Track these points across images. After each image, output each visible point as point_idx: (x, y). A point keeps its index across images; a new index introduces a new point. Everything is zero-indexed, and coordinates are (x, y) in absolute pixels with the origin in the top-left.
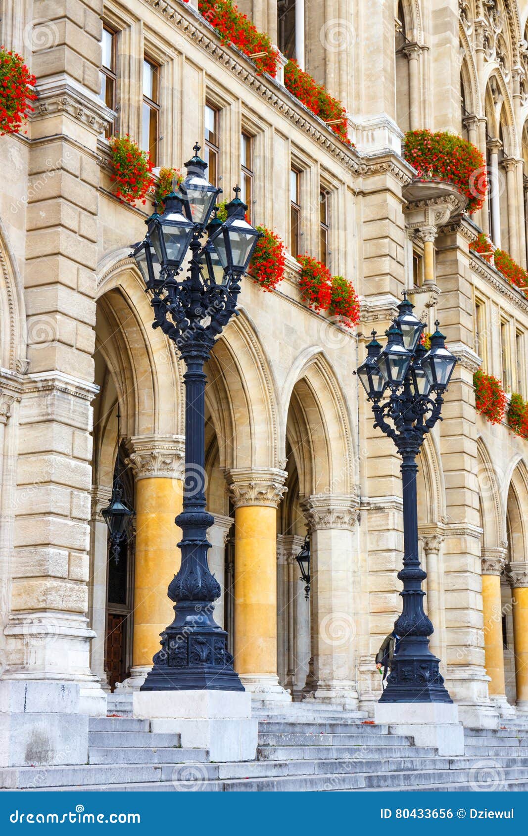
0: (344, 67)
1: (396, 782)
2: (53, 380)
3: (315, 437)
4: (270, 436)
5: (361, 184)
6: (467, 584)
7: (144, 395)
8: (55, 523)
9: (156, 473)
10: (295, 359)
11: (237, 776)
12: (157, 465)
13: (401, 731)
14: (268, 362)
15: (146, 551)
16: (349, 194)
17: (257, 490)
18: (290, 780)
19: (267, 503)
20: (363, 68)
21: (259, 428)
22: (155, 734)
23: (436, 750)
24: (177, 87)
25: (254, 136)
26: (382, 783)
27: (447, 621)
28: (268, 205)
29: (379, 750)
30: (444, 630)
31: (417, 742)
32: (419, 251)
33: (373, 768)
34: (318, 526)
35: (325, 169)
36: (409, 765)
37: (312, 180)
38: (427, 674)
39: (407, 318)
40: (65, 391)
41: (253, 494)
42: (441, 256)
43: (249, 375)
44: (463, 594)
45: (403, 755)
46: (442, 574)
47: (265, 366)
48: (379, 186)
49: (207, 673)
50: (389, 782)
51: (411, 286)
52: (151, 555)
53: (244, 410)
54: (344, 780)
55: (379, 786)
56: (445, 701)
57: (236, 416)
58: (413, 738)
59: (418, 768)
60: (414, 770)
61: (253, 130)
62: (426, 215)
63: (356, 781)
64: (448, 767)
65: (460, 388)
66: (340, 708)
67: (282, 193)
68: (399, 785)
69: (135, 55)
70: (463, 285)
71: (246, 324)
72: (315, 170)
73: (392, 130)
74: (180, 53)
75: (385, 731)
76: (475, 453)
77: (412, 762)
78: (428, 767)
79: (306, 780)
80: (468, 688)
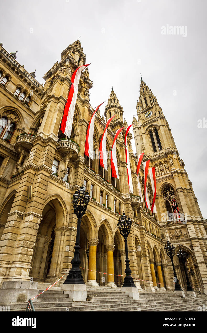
0: (122, 187)
1: (119, 306)
2: (72, 228)
3: (120, 240)
4: (112, 239)
5: (125, 203)
6: (147, 265)
7: (90, 232)
8: (70, 252)
9: (92, 245)
10: (116, 227)
11: (77, 305)
12: (92, 244)
13: (126, 294)
14: (111, 228)
15: (90, 259)
16: (123, 204)
17: (110, 248)
18: (89, 307)
19: (112, 251)
20: (124, 187)
21: (110, 238)
22: (65, 295)
23: (132, 298)
24: (96, 188)
25: (108, 196)
26: (115, 306)
27: (145, 272)
28: (110, 205)
29: (118, 298)
30: (144, 274)
31: (129, 296)
32: (135, 212)
33: (115, 302)
34: (121, 255)
35: (119, 200)
36: (124, 302)
37: (117, 201)
38: (131, 281)
39: (124, 216)
40: (74, 230)
41: (109, 249)
42: (138, 213)
43: (108, 230)
44: (147, 267)
45: (124, 299)
46: (143, 264)
47: (110, 228)
48: (127, 203)
49: (76, 280)
50: (117, 306)
51: (134, 217)
52: (91, 259)
53: (107, 235)
54: (105, 306)
55: (114, 307)
56: (135, 287)
57: (106, 236)
58: (128, 295)
59: (127, 302)
60: (125, 303)
61: (108, 195)
62: (135, 207)
63: (108, 306)
64: (134, 302)
65: (143, 233)
66: (111, 288)
67: (113, 203)
68: (120, 307)
69: (89, 184)
70: (142, 217)
71: (107, 222)
72: (118, 200)
73: (129, 195)
74: (96, 184)
75: (123, 294)
76: (147, 243)
77: (125, 301)
78: (129, 302)
79: (94, 306)
80: (149, 285)
